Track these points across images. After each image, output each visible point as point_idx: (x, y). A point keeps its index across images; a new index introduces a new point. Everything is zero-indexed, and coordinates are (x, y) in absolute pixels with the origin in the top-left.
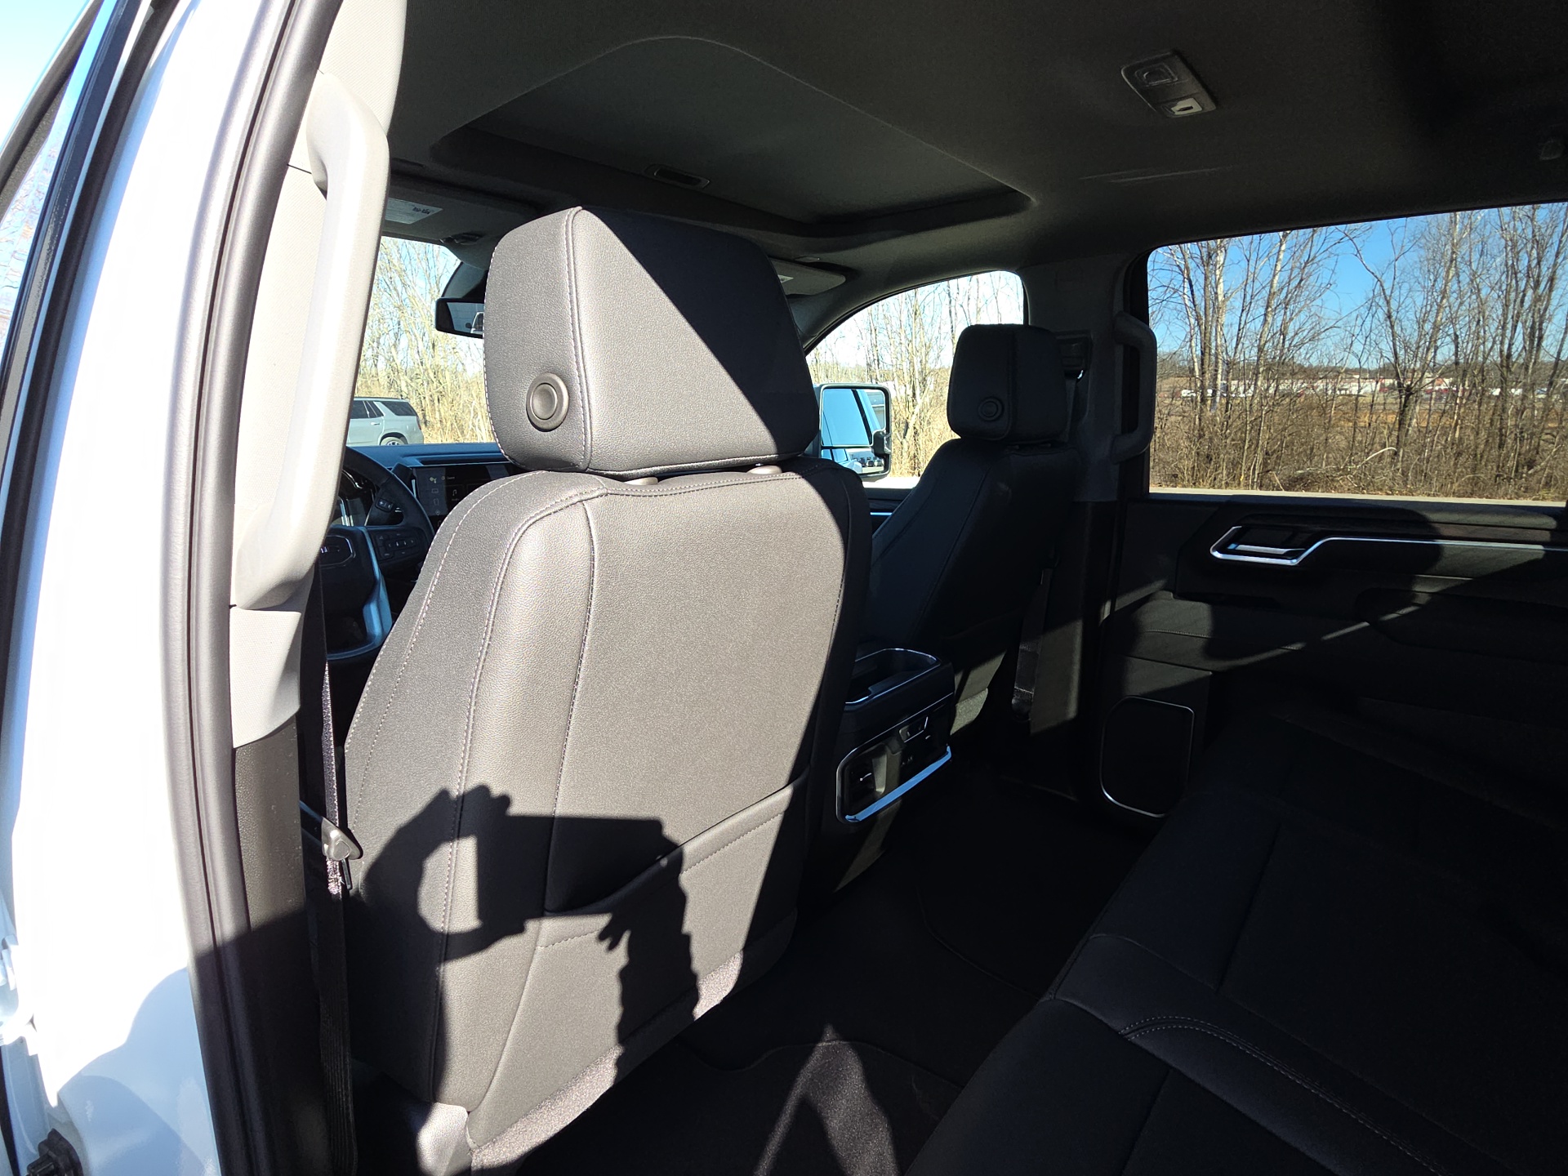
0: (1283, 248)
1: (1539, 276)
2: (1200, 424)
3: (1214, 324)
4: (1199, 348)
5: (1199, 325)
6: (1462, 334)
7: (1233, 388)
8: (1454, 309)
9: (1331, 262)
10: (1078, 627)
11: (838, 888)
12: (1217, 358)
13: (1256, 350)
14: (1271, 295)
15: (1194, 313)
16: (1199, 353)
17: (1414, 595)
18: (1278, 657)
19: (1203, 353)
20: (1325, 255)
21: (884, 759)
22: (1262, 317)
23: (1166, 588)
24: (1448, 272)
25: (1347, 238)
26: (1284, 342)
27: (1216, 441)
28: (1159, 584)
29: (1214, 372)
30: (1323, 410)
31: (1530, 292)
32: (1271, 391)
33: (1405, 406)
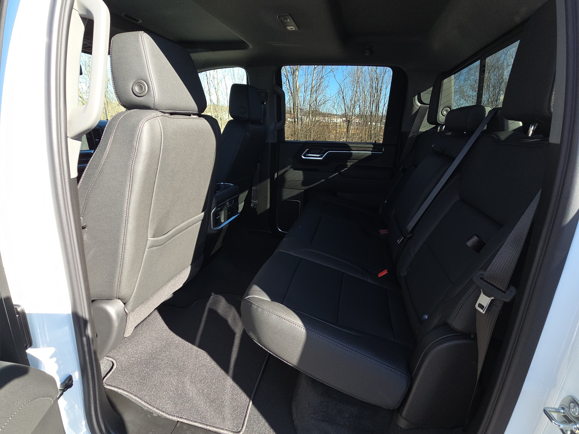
0: (315, 72)
1: (378, 89)
2: (294, 130)
3: (296, 96)
4: (292, 104)
5: (292, 96)
6: (361, 104)
7: (303, 118)
8: (359, 97)
9: (327, 78)
10: (269, 180)
11: (211, 255)
12: (298, 107)
13: (309, 105)
14: (312, 88)
15: (290, 92)
16: (292, 105)
17: (347, 165)
18: (320, 184)
19: (294, 106)
20: (326, 76)
21: (223, 212)
22: (310, 95)
23: (291, 168)
24: (357, 85)
25: (331, 71)
26: (316, 104)
27: (299, 135)
28: (289, 167)
29: (297, 112)
30: (328, 126)
31: (376, 93)
32: (314, 119)
33: (348, 126)
